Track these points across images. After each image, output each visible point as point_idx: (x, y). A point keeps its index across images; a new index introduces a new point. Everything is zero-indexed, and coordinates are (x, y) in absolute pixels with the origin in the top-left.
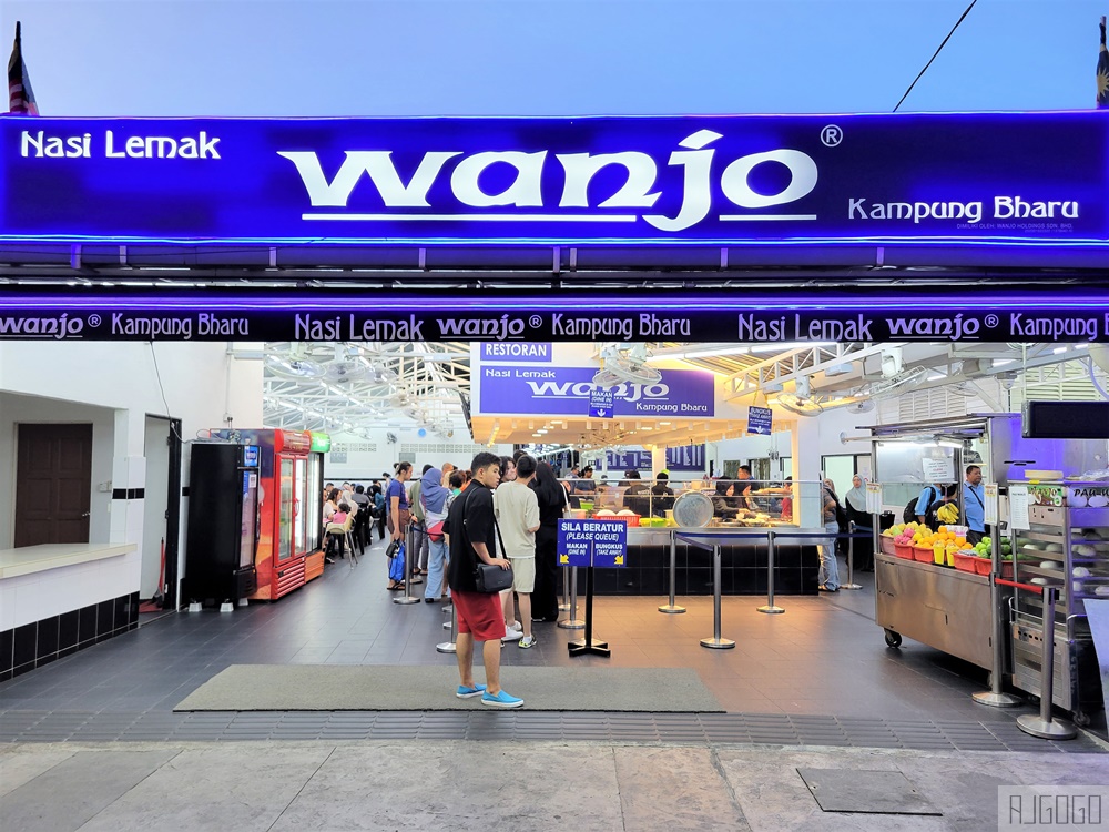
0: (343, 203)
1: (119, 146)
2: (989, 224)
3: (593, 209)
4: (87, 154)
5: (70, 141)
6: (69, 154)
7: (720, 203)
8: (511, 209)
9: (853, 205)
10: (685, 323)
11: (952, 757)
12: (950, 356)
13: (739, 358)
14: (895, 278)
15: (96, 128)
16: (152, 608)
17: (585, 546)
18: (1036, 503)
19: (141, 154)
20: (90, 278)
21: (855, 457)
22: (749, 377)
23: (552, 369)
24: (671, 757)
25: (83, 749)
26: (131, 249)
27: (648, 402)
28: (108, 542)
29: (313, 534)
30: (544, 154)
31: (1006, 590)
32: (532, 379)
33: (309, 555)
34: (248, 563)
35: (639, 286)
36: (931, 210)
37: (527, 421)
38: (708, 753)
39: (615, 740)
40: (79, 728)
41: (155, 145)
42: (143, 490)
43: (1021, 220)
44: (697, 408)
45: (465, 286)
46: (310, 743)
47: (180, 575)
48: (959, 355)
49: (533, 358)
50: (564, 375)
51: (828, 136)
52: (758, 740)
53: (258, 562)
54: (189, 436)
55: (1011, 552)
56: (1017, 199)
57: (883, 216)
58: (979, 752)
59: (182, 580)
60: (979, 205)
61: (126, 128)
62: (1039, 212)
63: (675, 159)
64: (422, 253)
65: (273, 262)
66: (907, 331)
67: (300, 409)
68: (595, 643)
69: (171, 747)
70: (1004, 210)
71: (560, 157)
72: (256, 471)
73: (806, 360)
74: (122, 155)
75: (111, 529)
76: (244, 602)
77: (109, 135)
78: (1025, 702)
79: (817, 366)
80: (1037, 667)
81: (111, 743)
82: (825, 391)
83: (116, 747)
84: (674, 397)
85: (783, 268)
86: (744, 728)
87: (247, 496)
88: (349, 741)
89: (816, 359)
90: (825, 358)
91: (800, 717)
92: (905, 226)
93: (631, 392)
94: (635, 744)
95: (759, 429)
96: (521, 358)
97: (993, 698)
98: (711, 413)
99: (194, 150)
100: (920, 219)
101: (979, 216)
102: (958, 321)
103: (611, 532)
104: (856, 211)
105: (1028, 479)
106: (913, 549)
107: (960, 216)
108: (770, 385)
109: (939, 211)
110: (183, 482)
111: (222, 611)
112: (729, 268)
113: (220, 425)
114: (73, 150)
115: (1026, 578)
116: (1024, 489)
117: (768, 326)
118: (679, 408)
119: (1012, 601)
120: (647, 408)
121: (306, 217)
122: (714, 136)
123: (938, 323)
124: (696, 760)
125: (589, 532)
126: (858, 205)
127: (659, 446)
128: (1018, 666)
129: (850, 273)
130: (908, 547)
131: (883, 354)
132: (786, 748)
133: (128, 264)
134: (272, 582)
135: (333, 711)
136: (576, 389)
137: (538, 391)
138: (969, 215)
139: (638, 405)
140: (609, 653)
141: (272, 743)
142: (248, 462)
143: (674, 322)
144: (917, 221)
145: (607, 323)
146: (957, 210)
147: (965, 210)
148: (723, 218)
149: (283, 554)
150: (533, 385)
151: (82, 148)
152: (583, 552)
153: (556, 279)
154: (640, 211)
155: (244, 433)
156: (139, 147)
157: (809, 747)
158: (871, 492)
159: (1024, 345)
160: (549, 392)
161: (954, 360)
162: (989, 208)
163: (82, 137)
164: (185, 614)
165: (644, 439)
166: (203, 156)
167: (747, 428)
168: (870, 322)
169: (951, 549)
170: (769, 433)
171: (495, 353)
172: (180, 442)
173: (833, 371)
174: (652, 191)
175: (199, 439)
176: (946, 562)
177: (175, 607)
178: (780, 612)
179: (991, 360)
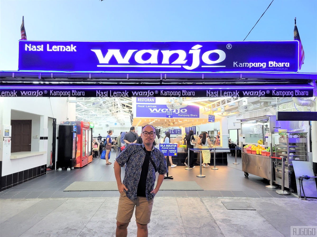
0: (107, 63)
1: (51, 48)
2: (268, 68)
3: (170, 64)
4: (42, 50)
5: (38, 47)
6: (38, 50)
7: (202, 63)
8: (150, 64)
9: (234, 63)
10: (194, 92)
11: (259, 199)
12: (260, 101)
13: (206, 102)
14: (245, 81)
15: (45, 44)
16: (49, 169)
17: (167, 151)
18: (281, 137)
19: (56, 50)
20: (43, 81)
21: (238, 130)
22: (209, 107)
23: (156, 105)
24: (190, 200)
25: (42, 200)
26: (54, 74)
27: (182, 114)
28: (39, 151)
29: (90, 151)
30: (157, 51)
31: (274, 159)
32: (150, 108)
33: (89, 156)
34: (74, 157)
35: (182, 83)
36: (253, 65)
37: (149, 119)
38: (200, 199)
39: (176, 196)
40: (40, 195)
41: (60, 48)
42: (47, 137)
43: (275, 67)
44: (194, 116)
45: (138, 83)
46: (100, 198)
47: (56, 160)
48: (262, 101)
49: (150, 102)
50: (159, 107)
51: (228, 46)
52: (211, 196)
53: (77, 157)
54: (58, 123)
55: (275, 150)
56: (274, 62)
57: (242, 66)
58: (266, 198)
59: (57, 162)
60: (265, 63)
61: (52, 44)
62: (280, 65)
63: (191, 52)
64: (128, 75)
65: (90, 77)
66: (248, 94)
67: (82, 117)
68: (169, 176)
69: (65, 199)
70: (271, 65)
71: (162, 51)
72: (76, 133)
73: (223, 102)
74: (51, 50)
75: (40, 147)
76: (73, 168)
77: (48, 45)
78: (278, 187)
79: (226, 104)
80: (281, 178)
81: (49, 198)
82: (229, 110)
83: (51, 199)
84: (189, 113)
85: (217, 79)
86: (208, 194)
87: (74, 139)
88: (110, 197)
89: (226, 102)
90: (228, 102)
91: (222, 191)
92: (247, 69)
93: (177, 111)
94: (181, 197)
95: (211, 121)
96: (147, 102)
97: (270, 187)
98: (198, 117)
99: (70, 49)
100: (251, 67)
101: (265, 66)
102: (260, 92)
103: (173, 147)
104: (235, 65)
105: (279, 132)
106: (251, 151)
107: (260, 66)
108: (214, 109)
109: (255, 65)
110: (57, 136)
111: (67, 170)
112: (204, 79)
113: (65, 120)
114: (39, 49)
115: (279, 156)
116: (278, 134)
117: (214, 93)
118: (190, 115)
119: (275, 162)
120: (181, 115)
121: (98, 66)
122: (201, 46)
123: (255, 92)
124: (197, 200)
125: (168, 147)
126: (236, 63)
127: (183, 127)
128: (277, 178)
129: (234, 80)
130: (250, 150)
131: (243, 100)
132: (219, 198)
133: (53, 78)
134: (80, 163)
135: (104, 191)
136: (162, 111)
137: (152, 111)
138: (263, 66)
139: (179, 115)
140: (173, 178)
141: (90, 198)
142: (74, 130)
143: (191, 92)
144: (250, 67)
145: (174, 93)
146: (260, 65)
147: (262, 65)
148: (202, 66)
149: (83, 155)
150: (151, 109)
151: (41, 48)
152: (166, 152)
153: (161, 81)
154: (182, 65)
155: (72, 122)
156: (55, 48)
157: (224, 197)
158: (241, 137)
159: (276, 98)
160: (155, 111)
161: (261, 102)
162: (267, 64)
163: (41, 46)
164: (57, 171)
165: (179, 125)
166: (72, 51)
167: (208, 120)
168: (239, 92)
169: (261, 150)
170: (214, 122)
171: (140, 101)
172: (56, 125)
173: (230, 105)
174: (185, 60)
175: (61, 124)
176: (259, 154)
177: (55, 169)
178: (217, 169)
179: (271, 102)
